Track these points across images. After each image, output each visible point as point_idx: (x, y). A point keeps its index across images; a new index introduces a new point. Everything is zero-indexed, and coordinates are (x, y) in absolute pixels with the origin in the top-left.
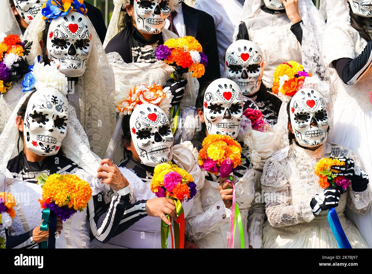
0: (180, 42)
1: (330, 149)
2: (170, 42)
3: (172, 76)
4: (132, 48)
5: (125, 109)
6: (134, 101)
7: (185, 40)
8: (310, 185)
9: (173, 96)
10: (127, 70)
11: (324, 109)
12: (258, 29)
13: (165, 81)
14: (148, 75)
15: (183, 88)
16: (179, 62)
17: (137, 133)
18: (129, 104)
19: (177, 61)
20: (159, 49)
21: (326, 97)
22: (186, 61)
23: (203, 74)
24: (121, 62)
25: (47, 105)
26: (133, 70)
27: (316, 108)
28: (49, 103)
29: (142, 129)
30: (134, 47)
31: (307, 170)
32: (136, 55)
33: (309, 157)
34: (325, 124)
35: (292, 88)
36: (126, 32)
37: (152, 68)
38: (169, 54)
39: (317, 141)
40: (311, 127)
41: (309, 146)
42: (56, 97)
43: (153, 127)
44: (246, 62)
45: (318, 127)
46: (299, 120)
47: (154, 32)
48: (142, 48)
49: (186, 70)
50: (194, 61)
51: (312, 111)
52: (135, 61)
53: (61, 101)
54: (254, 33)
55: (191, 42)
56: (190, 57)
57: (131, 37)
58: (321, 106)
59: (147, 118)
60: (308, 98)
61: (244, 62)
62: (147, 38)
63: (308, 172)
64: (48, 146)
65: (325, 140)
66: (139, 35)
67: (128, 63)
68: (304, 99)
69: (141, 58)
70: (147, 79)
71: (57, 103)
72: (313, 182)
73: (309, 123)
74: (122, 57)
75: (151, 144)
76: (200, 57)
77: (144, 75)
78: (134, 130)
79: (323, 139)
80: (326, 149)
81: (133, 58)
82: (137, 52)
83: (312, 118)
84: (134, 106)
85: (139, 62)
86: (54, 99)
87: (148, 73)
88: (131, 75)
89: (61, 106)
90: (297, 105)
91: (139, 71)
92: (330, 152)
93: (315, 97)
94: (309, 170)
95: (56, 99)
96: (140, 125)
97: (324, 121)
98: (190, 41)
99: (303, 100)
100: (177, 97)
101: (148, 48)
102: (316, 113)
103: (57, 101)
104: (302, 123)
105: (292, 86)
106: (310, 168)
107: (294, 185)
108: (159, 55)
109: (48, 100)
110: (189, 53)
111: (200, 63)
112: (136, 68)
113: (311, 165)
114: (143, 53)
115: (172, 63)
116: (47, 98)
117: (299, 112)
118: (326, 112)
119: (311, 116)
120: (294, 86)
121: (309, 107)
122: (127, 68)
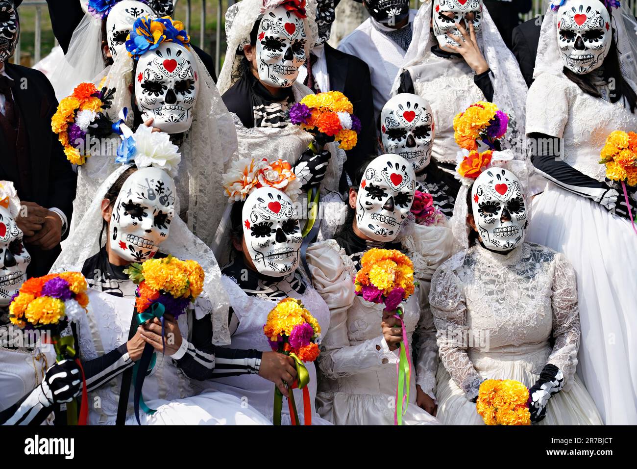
0: (323, 100)
1: (529, 251)
2: (310, 99)
3: (310, 146)
4: (254, 108)
5: (236, 192)
6: (250, 183)
7: (331, 97)
8: (500, 303)
9: (312, 175)
10: (248, 138)
11: (520, 197)
12: (428, 81)
13: (299, 154)
14: (277, 146)
15: (326, 164)
16: (323, 127)
17: (252, 228)
18: (242, 187)
19: (321, 126)
20: (294, 109)
21: (523, 180)
22: (333, 127)
23: (355, 145)
24: (240, 127)
25: (149, 194)
26: (256, 138)
27: (509, 196)
28: (151, 192)
29: (260, 224)
30: (256, 106)
31: (496, 283)
32: (260, 117)
33: (499, 264)
34: (521, 218)
35: (474, 167)
36: (245, 84)
37: (282, 136)
38: (309, 116)
39: (511, 242)
40: (502, 222)
41: (500, 248)
42: (162, 184)
43: (275, 221)
44: (411, 123)
45: (512, 222)
46: (485, 213)
47: (283, 85)
48: (266, 107)
49: (332, 139)
50: (343, 127)
51: (503, 199)
52: (259, 126)
53: (168, 190)
54: (422, 86)
55: (339, 100)
56: (338, 120)
57: (251, 92)
58: (515, 192)
59: (267, 208)
60: (497, 182)
61: (409, 124)
62: (273, 93)
63: (497, 285)
64: (141, 252)
65: (522, 240)
66: (263, 89)
67: (248, 128)
68: (491, 182)
69: (267, 121)
70: (276, 150)
71: (163, 192)
72: (504, 299)
73: (499, 216)
74: (241, 120)
75: (270, 244)
76: (352, 121)
77: (272, 145)
78: (248, 224)
79: (519, 238)
80: (524, 252)
81: (255, 121)
82: (260, 113)
83: (504, 209)
84: (250, 189)
85: (265, 127)
86: (159, 186)
87: (277, 141)
88: (253, 145)
89: (167, 197)
90: (482, 191)
91: (265, 139)
92: (528, 256)
93: (507, 180)
94: (499, 282)
95: (162, 187)
96: (257, 217)
97: (521, 214)
98: (337, 98)
99: (491, 185)
100: (317, 176)
101: (275, 107)
102: (509, 202)
103: (163, 189)
104: (490, 216)
105: (474, 165)
106: (500, 280)
107: (476, 304)
108: (294, 118)
109: (151, 187)
110: (337, 116)
111: (352, 129)
112: (260, 135)
113: (502, 276)
114: (269, 114)
115: (312, 129)
116: (150, 183)
117: (485, 202)
118: (522, 200)
119: (502, 207)
120: (478, 164)
121: (499, 195)
122: (247, 135)
